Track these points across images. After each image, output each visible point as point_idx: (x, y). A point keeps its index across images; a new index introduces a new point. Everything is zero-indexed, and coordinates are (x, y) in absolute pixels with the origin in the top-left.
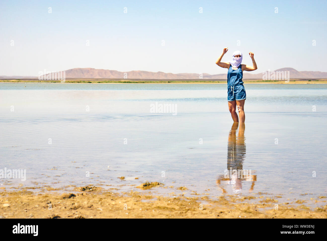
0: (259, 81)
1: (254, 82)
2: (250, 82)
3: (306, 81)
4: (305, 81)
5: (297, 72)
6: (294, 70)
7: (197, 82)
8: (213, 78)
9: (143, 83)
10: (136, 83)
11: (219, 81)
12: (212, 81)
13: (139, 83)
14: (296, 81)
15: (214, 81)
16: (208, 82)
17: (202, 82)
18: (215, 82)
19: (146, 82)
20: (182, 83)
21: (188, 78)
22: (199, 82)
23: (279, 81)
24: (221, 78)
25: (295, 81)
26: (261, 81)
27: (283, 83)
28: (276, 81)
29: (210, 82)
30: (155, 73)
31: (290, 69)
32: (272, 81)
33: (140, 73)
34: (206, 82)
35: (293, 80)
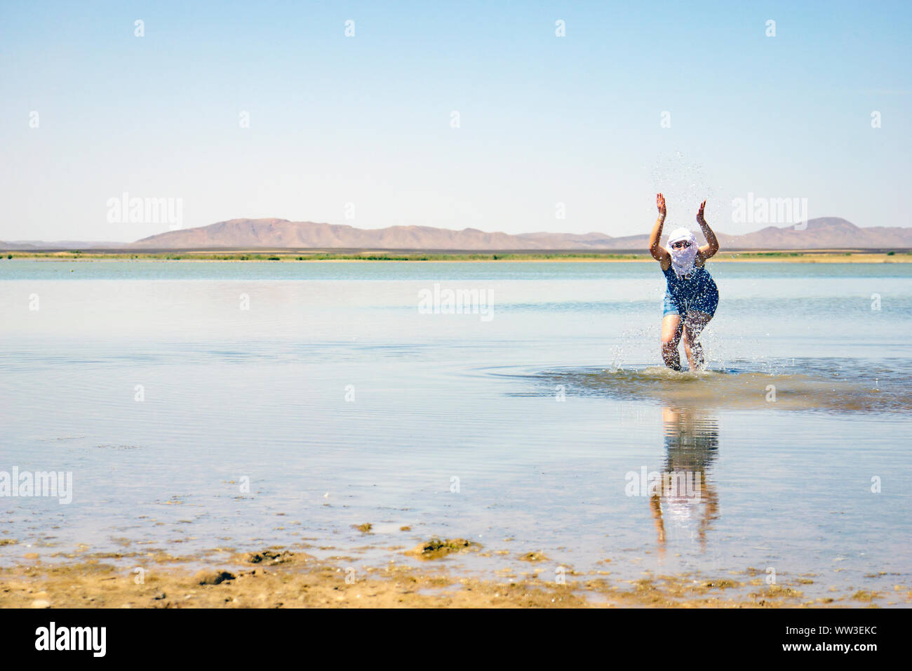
0: (748, 254)
2: (725, 256)
3: (880, 255)
4: (877, 255)
5: (854, 229)
6: (850, 224)
8: (619, 246)
9: (425, 259)
11: (635, 255)
12: (615, 255)
13: (411, 259)
14: (853, 255)
15: (621, 253)
16: (606, 257)
17: (589, 257)
18: (625, 258)
19: (431, 258)
21: (548, 248)
22: (579, 257)
23: (805, 255)
25: (849, 254)
26: (753, 254)
27: (816, 260)
28: (795, 255)
29: (612, 257)
30: (456, 232)
31: (836, 222)
32: (785, 255)
33: (416, 231)
34: (599, 257)
35: (843, 253)
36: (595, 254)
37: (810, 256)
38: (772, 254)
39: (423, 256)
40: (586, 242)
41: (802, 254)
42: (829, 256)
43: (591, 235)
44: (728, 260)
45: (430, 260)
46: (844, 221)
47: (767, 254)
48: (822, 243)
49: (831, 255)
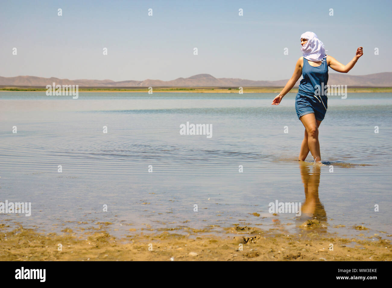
0: (172, 89)
1: (167, 90)
2: (163, 90)
3: (226, 90)
4: (224, 90)
5: (214, 79)
6: (212, 77)
7: (100, 90)
8: (118, 85)
9: (34, 91)
10: (24, 90)
11: (126, 89)
12: (117, 89)
13: (28, 90)
14: (215, 89)
15: (119, 88)
16: (113, 90)
17: (106, 90)
18: (122, 90)
19: (38, 90)
20: (83, 91)
21: (87, 86)
22: (102, 90)
23: (195, 89)
24: (127, 86)
25: (213, 89)
26: (174, 89)
27: (203, 92)
28: (192, 89)
29: (115, 90)
30: (47, 79)
31: (207, 76)
32: (188, 90)
33: (29, 78)
34: (111, 90)
35: (210, 89)
36: (108, 89)
37: (198, 90)
38: (182, 89)
39: (34, 89)
40: (104, 84)
41: (194, 89)
42: (205, 90)
43: (106, 81)
44: (164, 92)
45: (37, 91)
46: (210, 76)
47: (180, 89)
48: (201, 85)
49: (206, 89)
